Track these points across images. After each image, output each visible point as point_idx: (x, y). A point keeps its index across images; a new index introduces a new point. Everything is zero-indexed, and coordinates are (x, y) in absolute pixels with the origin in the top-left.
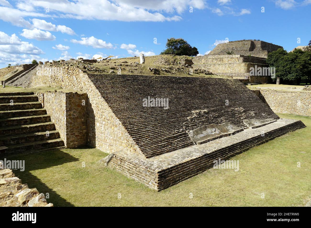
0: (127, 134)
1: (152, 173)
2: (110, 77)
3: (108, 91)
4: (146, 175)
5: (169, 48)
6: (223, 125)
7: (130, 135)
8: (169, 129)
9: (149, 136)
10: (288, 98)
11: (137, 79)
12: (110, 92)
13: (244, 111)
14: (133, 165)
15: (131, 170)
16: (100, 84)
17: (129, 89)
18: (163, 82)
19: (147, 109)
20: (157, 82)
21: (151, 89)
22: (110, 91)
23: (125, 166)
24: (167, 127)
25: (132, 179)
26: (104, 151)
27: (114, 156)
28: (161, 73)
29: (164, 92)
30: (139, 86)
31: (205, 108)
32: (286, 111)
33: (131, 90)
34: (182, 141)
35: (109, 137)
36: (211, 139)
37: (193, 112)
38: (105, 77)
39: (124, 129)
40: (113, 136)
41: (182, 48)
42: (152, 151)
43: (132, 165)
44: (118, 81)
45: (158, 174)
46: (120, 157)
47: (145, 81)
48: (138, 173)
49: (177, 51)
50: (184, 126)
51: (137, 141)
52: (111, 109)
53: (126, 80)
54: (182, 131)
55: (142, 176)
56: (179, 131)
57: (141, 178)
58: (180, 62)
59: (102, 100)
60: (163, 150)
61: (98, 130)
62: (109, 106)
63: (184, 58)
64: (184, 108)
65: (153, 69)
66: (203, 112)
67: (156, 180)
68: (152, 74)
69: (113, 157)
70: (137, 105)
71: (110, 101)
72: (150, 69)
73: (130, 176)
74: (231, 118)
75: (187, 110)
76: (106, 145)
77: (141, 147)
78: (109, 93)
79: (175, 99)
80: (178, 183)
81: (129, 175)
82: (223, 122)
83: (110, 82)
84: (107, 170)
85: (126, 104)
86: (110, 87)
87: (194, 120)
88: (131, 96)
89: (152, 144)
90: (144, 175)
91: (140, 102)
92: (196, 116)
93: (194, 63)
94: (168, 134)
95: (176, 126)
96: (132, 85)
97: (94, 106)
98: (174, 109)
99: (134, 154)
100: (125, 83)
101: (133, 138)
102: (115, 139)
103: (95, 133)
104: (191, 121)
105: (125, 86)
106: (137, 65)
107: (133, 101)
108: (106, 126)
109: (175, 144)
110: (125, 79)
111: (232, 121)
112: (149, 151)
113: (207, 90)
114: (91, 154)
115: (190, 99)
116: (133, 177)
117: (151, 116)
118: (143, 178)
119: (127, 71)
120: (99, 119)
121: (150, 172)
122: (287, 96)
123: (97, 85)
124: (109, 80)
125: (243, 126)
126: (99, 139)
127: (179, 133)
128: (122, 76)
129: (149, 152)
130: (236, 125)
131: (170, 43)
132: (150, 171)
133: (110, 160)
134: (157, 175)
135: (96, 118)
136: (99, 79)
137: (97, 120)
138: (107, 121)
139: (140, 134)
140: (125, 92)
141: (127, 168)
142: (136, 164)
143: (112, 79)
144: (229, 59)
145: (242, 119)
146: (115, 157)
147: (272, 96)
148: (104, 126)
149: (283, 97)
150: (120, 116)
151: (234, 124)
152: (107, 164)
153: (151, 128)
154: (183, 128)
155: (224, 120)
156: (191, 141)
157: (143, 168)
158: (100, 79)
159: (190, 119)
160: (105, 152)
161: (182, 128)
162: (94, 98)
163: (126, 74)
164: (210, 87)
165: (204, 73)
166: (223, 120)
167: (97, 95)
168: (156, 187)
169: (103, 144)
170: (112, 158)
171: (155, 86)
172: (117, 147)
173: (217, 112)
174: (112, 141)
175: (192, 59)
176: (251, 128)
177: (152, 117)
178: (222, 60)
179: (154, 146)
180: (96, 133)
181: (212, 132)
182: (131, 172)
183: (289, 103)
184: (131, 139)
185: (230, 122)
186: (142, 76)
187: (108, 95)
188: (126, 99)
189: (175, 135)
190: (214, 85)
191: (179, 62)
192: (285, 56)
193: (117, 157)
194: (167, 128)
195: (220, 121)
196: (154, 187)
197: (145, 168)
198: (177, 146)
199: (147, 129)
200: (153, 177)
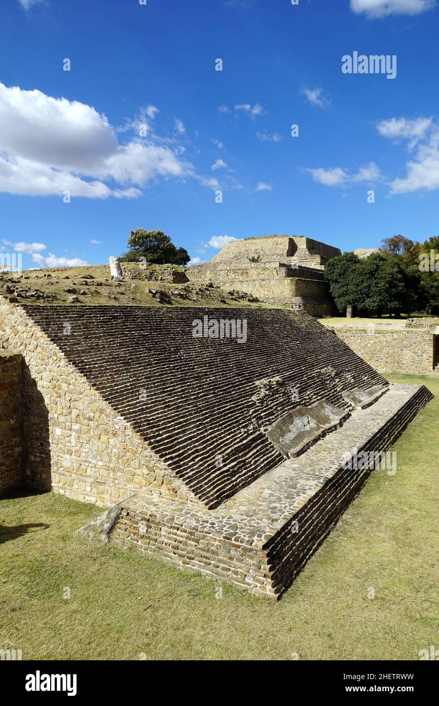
0: (149, 452)
1: (245, 549)
2: (74, 311)
3: (80, 347)
4: (231, 558)
5: (135, 249)
6: (316, 407)
7: (158, 455)
8: (229, 430)
9: (197, 451)
10: (387, 342)
11: (131, 315)
12: (85, 349)
13: (337, 374)
14: (185, 534)
15: (181, 546)
16: (58, 330)
17: (122, 339)
18: (183, 319)
19: (173, 386)
20: (173, 321)
21: (165, 338)
22: (84, 345)
23: (163, 539)
24: (223, 424)
25: (193, 572)
26: (80, 498)
27: (124, 513)
28: (173, 300)
29: (193, 343)
30: (141, 330)
31: (274, 374)
32: (385, 369)
33: (127, 342)
34: (261, 454)
35: (94, 461)
36: (310, 442)
37: (257, 383)
38: (63, 312)
39: (139, 441)
40: (106, 458)
41: (162, 249)
42: (214, 488)
43: (183, 534)
44: (94, 321)
45: (266, 552)
46: (140, 515)
47: (148, 320)
48: (205, 554)
49: (151, 256)
50: (254, 417)
51: (177, 467)
52: (96, 392)
53: (111, 319)
54: (253, 431)
55: (219, 561)
56: (248, 430)
57: (218, 567)
58: (162, 276)
59: (71, 370)
60: (234, 481)
61: (59, 445)
62: (93, 385)
63: (169, 269)
64: (239, 377)
65: (156, 293)
66: (275, 383)
67: (264, 569)
68: (156, 303)
69: (121, 516)
70: (150, 377)
71: (91, 371)
72: (150, 292)
73: (185, 563)
74: (323, 391)
75: (246, 379)
76: (84, 484)
77: (190, 482)
78: (83, 351)
79: (217, 356)
80: (304, 565)
81: (181, 563)
82: (313, 401)
83: (77, 323)
84: (114, 554)
85: (127, 375)
86: (81, 336)
87: (266, 402)
88: (132, 355)
89: (209, 471)
90: (225, 559)
91: (154, 370)
92: (267, 392)
93: (189, 278)
94: (232, 442)
95: (239, 421)
96: (126, 328)
97: (43, 386)
98: (223, 380)
99: (171, 502)
100: (110, 324)
101: (166, 461)
102: (112, 465)
103: (48, 453)
104: (261, 406)
105: (112, 332)
106: (121, 283)
107: (139, 367)
108: (85, 436)
109: (252, 463)
110: (107, 316)
111: (325, 396)
112: (208, 490)
113: (265, 334)
114: (47, 511)
115: (243, 354)
116: (193, 567)
117: (186, 401)
118: (222, 565)
119: (105, 296)
120: (62, 419)
121: (240, 550)
122: (385, 339)
123: (52, 333)
124: (74, 320)
125: (346, 405)
126: (62, 469)
127: (249, 435)
128: (99, 309)
129: (209, 492)
130: (335, 405)
131: (137, 239)
132: (239, 547)
133: (114, 524)
134: (263, 556)
135: (50, 415)
136: (52, 318)
137: (55, 421)
138: (86, 421)
139: (178, 450)
140: (117, 346)
141: (170, 541)
142: (193, 529)
143: (80, 317)
144: (260, 270)
145: (340, 392)
146: (128, 514)
147: (358, 341)
148: (77, 435)
149: (377, 341)
150: (122, 408)
151: (332, 402)
152: (109, 538)
153: (194, 432)
154: (252, 423)
155: (314, 397)
156: (277, 451)
157: (217, 538)
158: (55, 316)
159: (257, 400)
160: (83, 501)
161: (250, 423)
162: (44, 366)
163: (105, 305)
164: (267, 328)
165: (247, 299)
166: (312, 397)
167: (55, 358)
168: (270, 589)
169: (76, 481)
170: (119, 519)
171: (171, 331)
172: (120, 486)
173: (296, 380)
174: (105, 473)
175: (186, 270)
176: (360, 408)
177: (189, 404)
178: (247, 273)
179: (214, 475)
180: (52, 453)
181: (305, 426)
182: (184, 553)
183: (388, 353)
184: (163, 463)
185: (325, 400)
186: (140, 308)
187: (82, 357)
188: (123, 363)
189: (244, 442)
190: (272, 322)
191: (160, 277)
192: (358, 265)
193: (132, 514)
194: (225, 427)
195: (308, 399)
196: (264, 589)
197: (222, 538)
198: (256, 468)
199: (188, 434)
200: (251, 562)
